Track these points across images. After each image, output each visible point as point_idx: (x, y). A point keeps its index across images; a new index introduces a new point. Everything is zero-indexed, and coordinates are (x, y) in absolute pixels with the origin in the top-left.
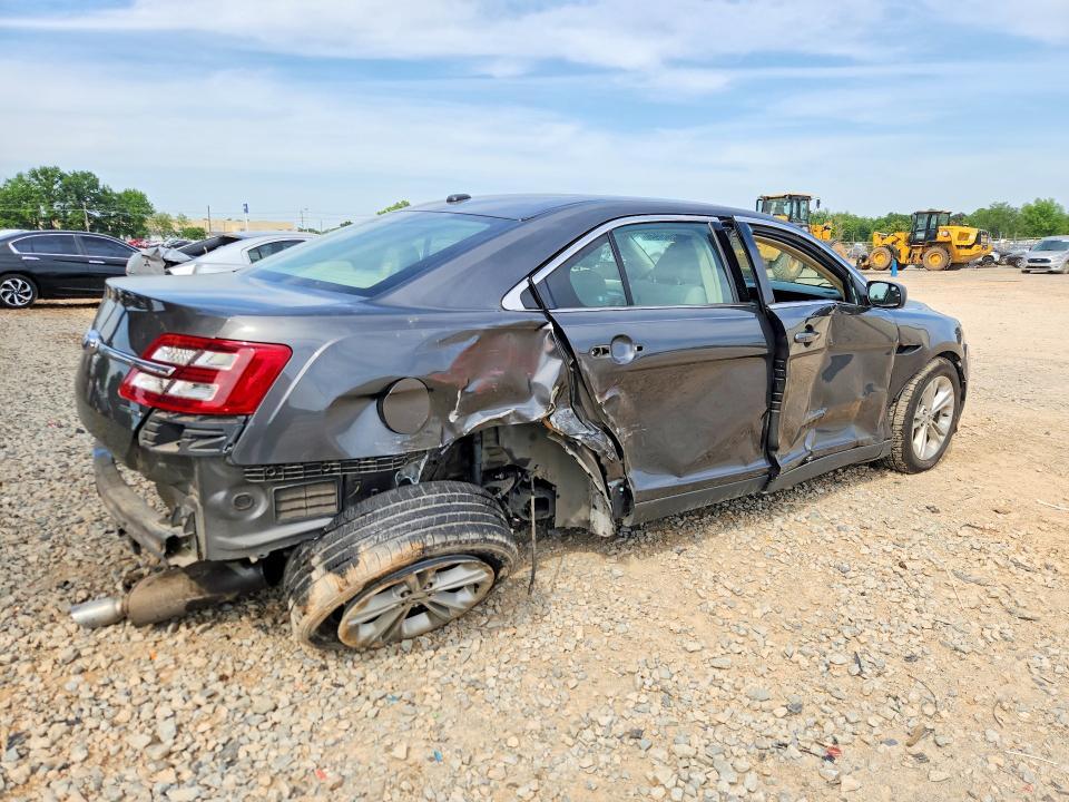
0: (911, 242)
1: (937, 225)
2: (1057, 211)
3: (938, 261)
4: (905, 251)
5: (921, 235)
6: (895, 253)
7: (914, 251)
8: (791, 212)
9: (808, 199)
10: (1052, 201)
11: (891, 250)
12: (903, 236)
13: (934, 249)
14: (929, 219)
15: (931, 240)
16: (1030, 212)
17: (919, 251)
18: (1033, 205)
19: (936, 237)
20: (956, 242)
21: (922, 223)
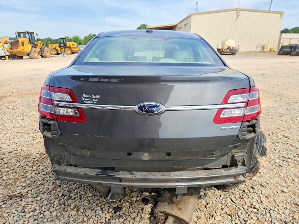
0: (60, 47)
1: (66, 42)
2: (80, 39)
3: (69, 52)
4: (59, 49)
5: (62, 45)
6: (57, 50)
7: (62, 49)
8: (29, 37)
9: (33, 33)
10: (78, 36)
11: (56, 49)
12: (57, 45)
13: (67, 49)
14: (63, 40)
15: (65, 46)
16: (74, 39)
17: (63, 49)
18: (74, 37)
19: (66, 45)
20: (72, 47)
21: (62, 41)
